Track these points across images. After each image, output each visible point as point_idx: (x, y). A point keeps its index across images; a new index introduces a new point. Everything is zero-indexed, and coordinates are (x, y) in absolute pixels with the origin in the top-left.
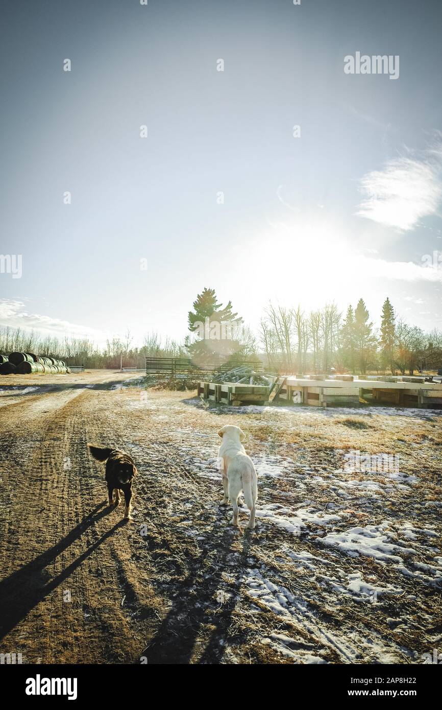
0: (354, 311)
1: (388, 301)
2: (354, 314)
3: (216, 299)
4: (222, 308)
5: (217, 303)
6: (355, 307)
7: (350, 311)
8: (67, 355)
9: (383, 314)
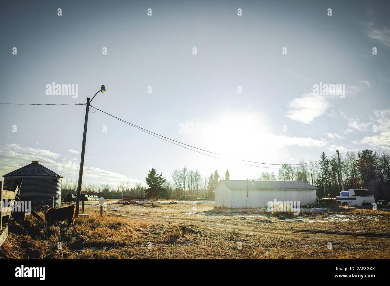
0: (213, 175)
1: (227, 171)
2: (213, 176)
3: (156, 172)
4: (158, 176)
5: (156, 174)
6: (214, 174)
7: (212, 175)
8: (98, 192)
9: (225, 176)
